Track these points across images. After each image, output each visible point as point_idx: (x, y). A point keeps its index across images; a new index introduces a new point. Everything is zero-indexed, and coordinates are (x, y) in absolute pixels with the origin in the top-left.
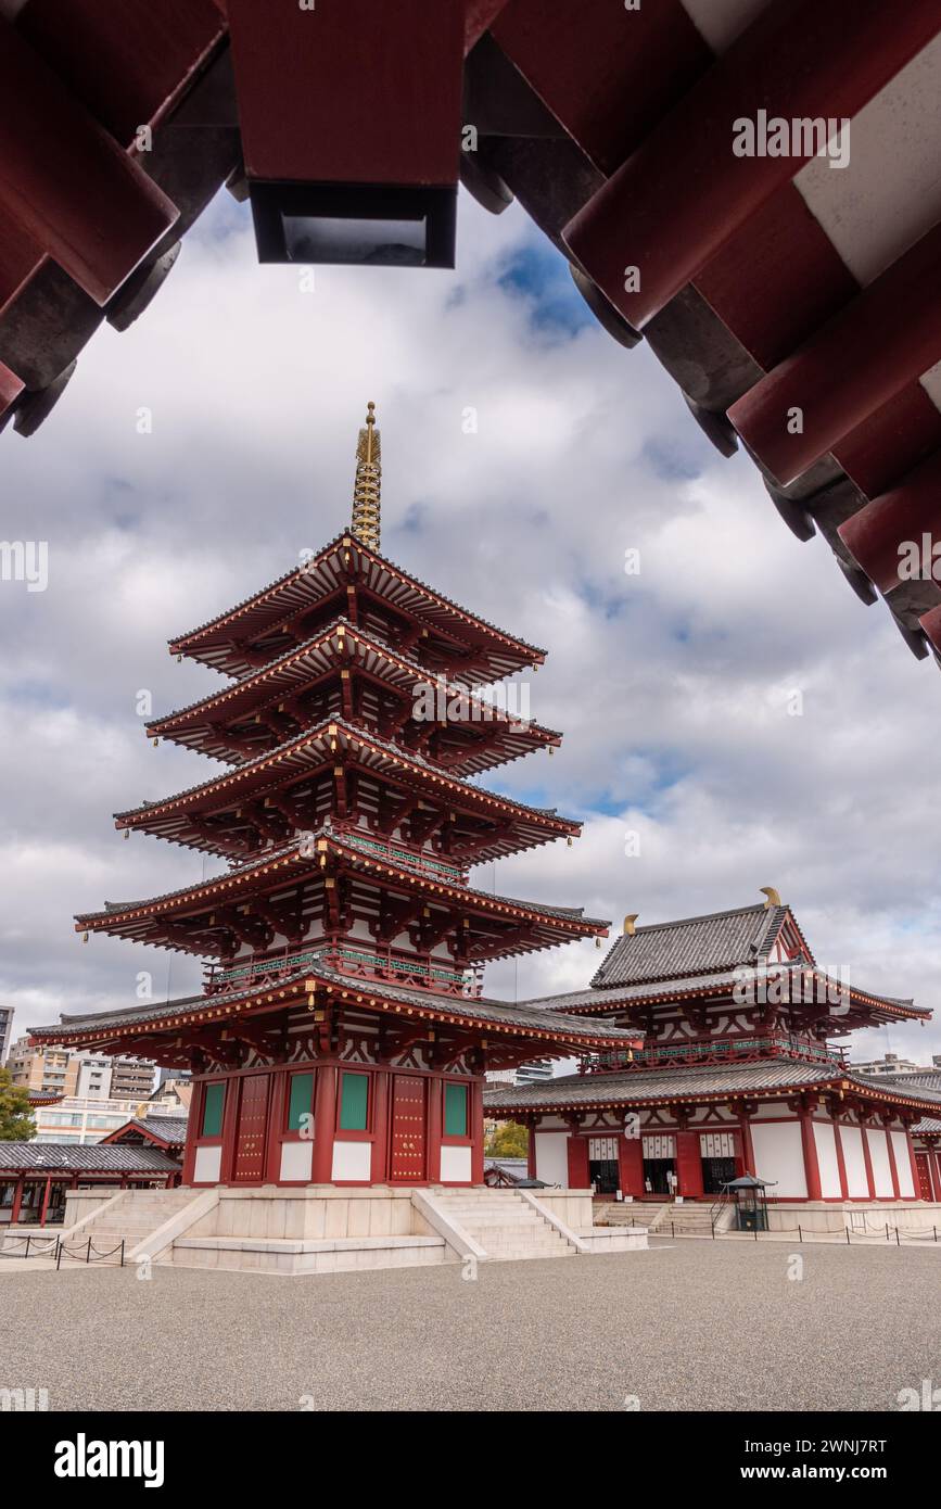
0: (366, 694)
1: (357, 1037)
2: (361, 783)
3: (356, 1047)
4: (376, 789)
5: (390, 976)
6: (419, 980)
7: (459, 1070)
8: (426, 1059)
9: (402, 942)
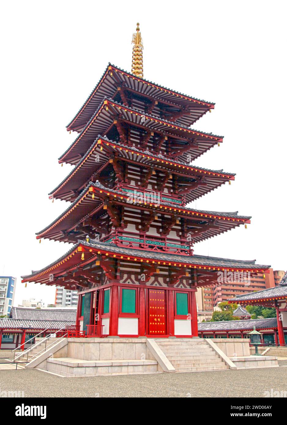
0: (132, 131)
1: (130, 273)
2: (129, 167)
3: (129, 278)
4: (139, 169)
5: (145, 247)
6: (161, 248)
7: (183, 286)
8: (165, 282)
9: (153, 232)
